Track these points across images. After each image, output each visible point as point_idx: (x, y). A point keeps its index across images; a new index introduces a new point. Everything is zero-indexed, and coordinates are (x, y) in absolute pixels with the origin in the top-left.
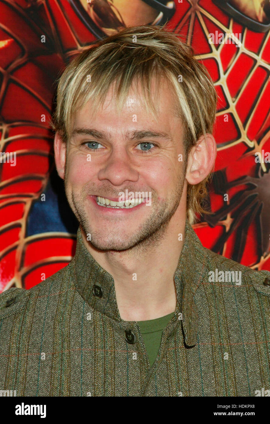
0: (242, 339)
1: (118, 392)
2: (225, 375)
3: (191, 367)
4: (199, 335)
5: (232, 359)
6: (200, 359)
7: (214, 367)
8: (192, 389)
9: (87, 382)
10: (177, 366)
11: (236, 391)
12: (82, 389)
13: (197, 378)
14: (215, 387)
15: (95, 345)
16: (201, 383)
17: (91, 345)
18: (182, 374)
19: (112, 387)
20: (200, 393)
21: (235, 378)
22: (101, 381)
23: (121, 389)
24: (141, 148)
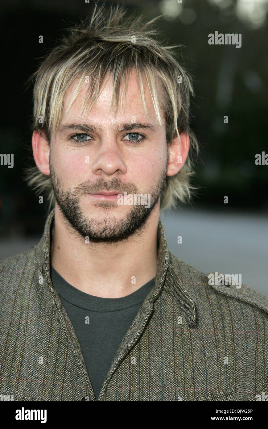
0: (201, 328)
1: (69, 361)
2: (183, 359)
3: (153, 347)
4: (162, 320)
5: (191, 345)
6: (162, 341)
7: (174, 351)
8: (152, 367)
9: (41, 350)
10: (139, 345)
11: (193, 374)
12: (35, 356)
13: (157, 358)
14: (174, 369)
15: (52, 317)
16: (161, 363)
17: (48, 317)
18: (144, 352)
19: (64, 356)
20: (159, 372)
21: (193, 362)
22: (54, 350)
23: (73, 359)
24: (129, 138)
